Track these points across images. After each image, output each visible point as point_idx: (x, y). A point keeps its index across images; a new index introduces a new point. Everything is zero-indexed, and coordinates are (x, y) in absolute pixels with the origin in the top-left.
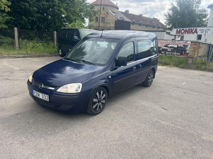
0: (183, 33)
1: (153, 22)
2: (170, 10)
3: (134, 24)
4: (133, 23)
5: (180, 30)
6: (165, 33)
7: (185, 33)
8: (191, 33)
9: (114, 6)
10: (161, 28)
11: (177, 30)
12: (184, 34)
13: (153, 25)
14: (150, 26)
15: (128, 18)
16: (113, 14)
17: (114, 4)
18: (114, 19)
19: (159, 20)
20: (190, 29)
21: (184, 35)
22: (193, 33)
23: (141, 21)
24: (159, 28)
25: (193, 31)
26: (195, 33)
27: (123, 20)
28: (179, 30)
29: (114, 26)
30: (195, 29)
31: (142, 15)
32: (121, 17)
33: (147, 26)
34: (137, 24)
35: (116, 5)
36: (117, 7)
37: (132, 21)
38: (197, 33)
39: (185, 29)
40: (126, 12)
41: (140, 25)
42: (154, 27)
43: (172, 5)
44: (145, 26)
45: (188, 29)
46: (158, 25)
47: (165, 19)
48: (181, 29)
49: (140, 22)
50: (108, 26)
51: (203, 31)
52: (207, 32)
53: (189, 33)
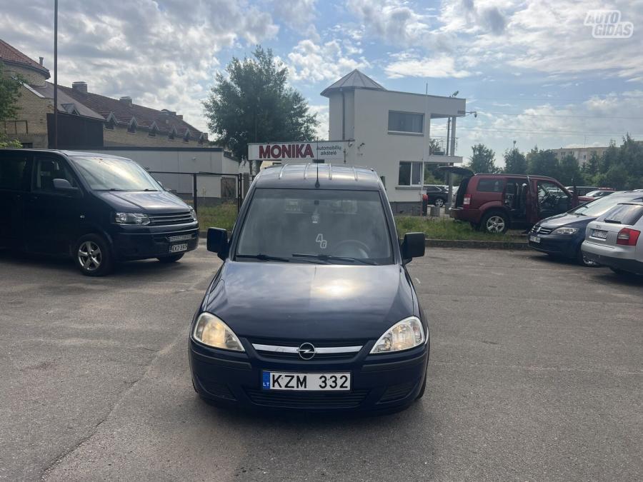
0: (278, 156)
1: (167, 122)
2: (215, 91)
3: (115, 128)
4: (111, 125)
5: (268, 147)
6: (223, 153)
7: (283, 157)
8: (298, 157)
9: (33, 65)
10: (193, 139)
11: (261, 148)
12: (281, 157)
13: (171, 132)
14: (162, 134)
15: (89, 109)
16: (34, 91)
17: (31, 60)
18: (45, 110)
19: (181, 117)
20: (293, 145)
21: (280, 160)
22: (304, 156)
23: (134, 118)
24: (186, 139)
25: (303, 151)
26: (308, 156)
27: (74, 112)
28: (265, 147)
29: (46, 131)
30: (306, 144)
31: (130, 101)
32: (67, 103)
33: (153, 133)
34: (121, 126)
35: (38, 62)
36: (42, 69)
37: (106, 116)
38: (312, 156)
39: (281, 146)
40: (78, 89)
41: (132, 129)
42: (175, 138)
43: (220, 78)
44: (148, 134)
45: (289, 146)
46: (183, 131)
47: (207, 115)
48: (271, 146)
49: (131, 121)
50: (19, 132)
51: (326, 151)
52: (335, 153)
53: (293, 157)
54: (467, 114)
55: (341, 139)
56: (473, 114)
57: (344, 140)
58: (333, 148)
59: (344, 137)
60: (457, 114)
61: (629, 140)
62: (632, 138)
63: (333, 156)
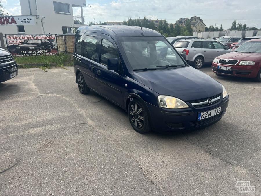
8: (7, 24)
20: (3, 18)
25: (10, 21)
30: (11, 17)
51: (24, 21)
52: (29, 22)
53: (5, 24)
54: (86, 5)
55: (30, 15)
56: (89, 6)
57: (31, 15)
58: (27, 19)
59: (31, 14)
60: (83, 5)
61: (130, 19)
62: (131, 19)
63: (28, 23)
